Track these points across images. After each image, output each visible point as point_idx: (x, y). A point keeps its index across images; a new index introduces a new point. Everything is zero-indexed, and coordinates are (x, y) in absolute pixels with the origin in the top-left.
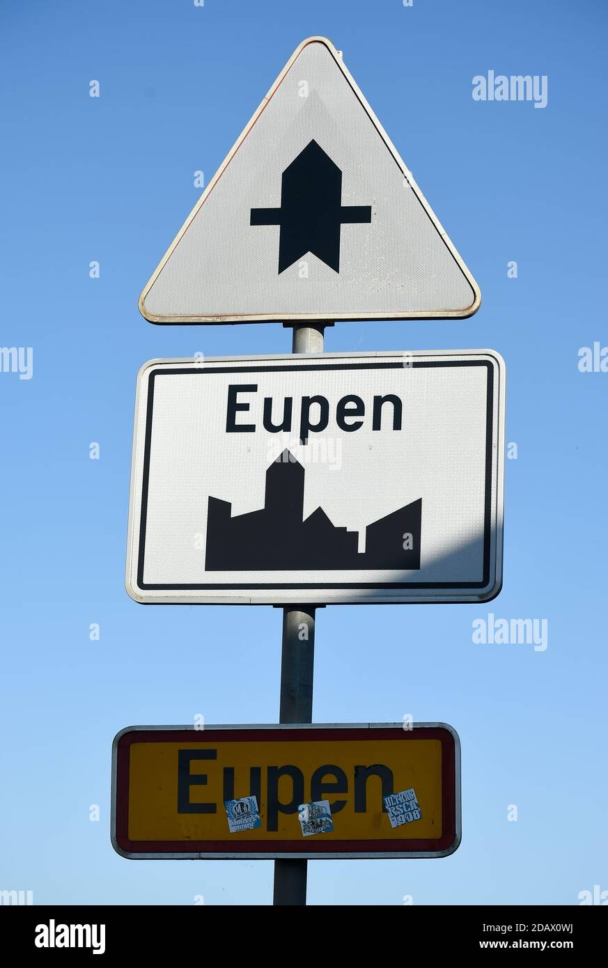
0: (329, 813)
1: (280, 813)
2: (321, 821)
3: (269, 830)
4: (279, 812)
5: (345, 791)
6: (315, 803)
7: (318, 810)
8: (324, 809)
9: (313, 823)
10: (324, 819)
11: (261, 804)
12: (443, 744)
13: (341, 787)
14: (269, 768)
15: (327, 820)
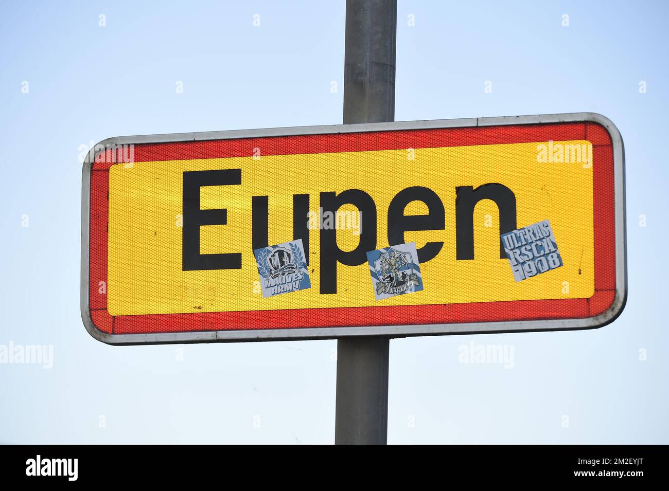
0: (416, 261)
1: (339, 265)
2: (404, 276)
3: (323, 291)
4: (338, 262)
5: (440, 225)
6: (394, 247)
7: (399, 258)
8: (408, 256)
9: (392, 279)
10: (408, 272)
11: (311, 251)
12: (594, 147)
13: (435, 220)
14: (323, 195)
15: (413, 274)
